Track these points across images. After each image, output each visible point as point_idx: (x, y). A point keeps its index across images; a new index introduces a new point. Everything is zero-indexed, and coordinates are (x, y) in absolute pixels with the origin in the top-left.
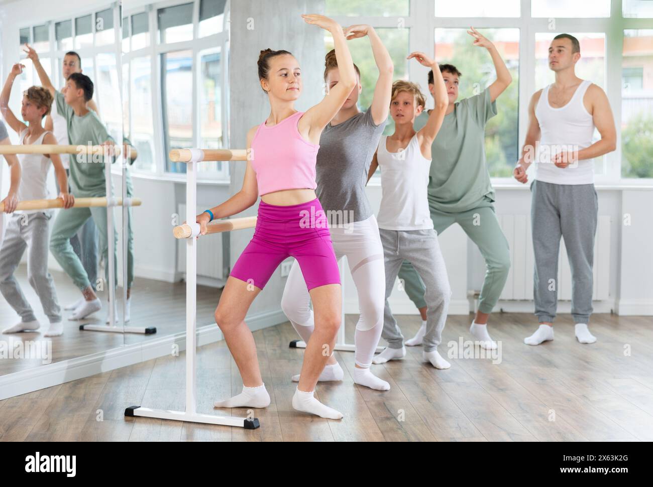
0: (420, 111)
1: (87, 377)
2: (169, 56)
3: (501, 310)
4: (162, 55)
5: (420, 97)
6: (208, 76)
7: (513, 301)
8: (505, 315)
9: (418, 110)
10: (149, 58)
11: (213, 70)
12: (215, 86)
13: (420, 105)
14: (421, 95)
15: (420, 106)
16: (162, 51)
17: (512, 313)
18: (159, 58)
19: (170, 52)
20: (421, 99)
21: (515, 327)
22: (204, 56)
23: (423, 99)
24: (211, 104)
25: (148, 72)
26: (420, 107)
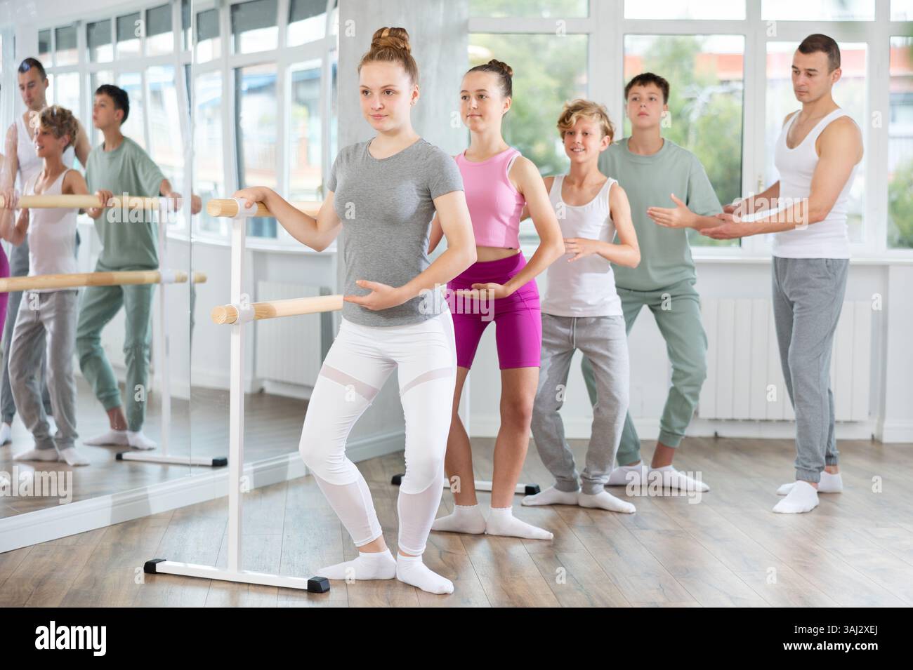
0: (607, 144)
1: (140, 518)
2: (245, 72)
3: (716, 434)
4: (237, 70)
5: (607, 125)
6: (298, 100)
7: (733, 421)
8: (720, 441)
9: (604, 142)
10: (218, 74)
11: (304, 92)
12: (310, 115)
13: (607, 134)
14: (609, 122)
15: (608, 136)
16: (237, 64)
17: (731, 439)
18: (232, 73)
19: (247, 66)
20: (609, 128)
21: (736, 457)
22: (296, 73)
23: (611, 127)
24: (305, 142)
25: (218, 93)
26: (606, 138)
